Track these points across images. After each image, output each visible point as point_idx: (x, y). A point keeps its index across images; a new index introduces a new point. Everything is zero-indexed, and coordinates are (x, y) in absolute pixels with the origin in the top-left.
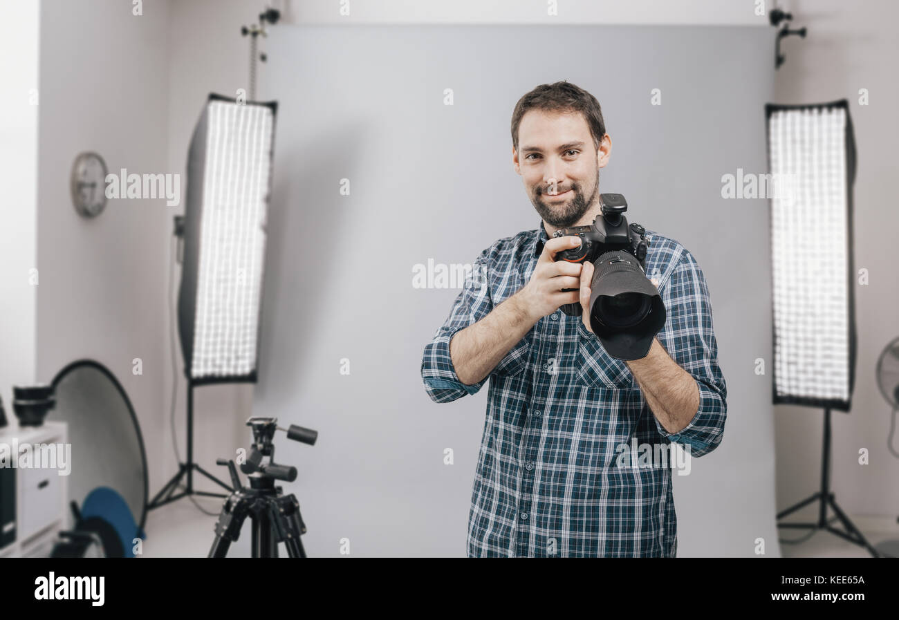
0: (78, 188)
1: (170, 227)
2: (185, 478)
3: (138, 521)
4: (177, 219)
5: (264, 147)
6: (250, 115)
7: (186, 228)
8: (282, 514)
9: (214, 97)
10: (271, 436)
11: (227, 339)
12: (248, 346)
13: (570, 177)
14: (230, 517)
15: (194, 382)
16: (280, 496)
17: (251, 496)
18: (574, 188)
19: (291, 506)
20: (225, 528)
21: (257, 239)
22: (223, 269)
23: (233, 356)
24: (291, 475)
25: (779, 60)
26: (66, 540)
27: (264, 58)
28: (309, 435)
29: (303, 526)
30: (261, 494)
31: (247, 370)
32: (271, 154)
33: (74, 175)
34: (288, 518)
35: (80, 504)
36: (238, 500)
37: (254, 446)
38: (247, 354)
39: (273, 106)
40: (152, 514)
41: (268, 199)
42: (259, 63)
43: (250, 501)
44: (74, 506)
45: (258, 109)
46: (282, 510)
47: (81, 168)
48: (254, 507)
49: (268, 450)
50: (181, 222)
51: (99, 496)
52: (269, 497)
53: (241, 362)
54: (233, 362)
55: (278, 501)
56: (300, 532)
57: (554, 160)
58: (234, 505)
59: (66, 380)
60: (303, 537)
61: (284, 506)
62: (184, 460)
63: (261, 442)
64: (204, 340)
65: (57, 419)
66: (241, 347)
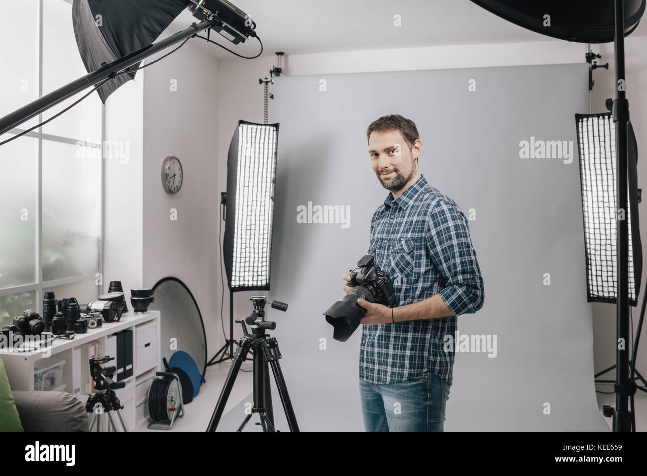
0: (165, 177)
1: (219, 199)
2: (229, 348)
3: (201, 373)
4: (223, 194)
5: (272, 151)
6: (263, 131)
7: (228, 199)
8: (268, 347)
9: (241, 122)
10: (263, 307)
11: (251, 264)
12: (264, 268)
13: (392, 165)
14: (241, 348)
15: (233, 290)
16: (267, 338)
17: (252, 338)
18: (396, 170)
19: (273, 344)
20: (239, 354)
21: (269, 205)
22: (249, 223)
23: (255, 274)
24: (273, 326)
25: (591, 85)
26: (160, 377)
27: (272, 97)
28: (283, 306)
29: (280, 354)
30: (258, 337)
31: (264, 283)
32: (276, 154)
33: (163, 169)
34: (272, 350)
35: (168, 361)
36: (245, 340)
37: (254, 311)
38: (264, 273)
39: (276, 126)
40: (208, 368)
41: (274, 181)
42: (269, 99)
43: (252, 340)
44: (164, 360)
45: (268, 127)
46: (268, 345)
47: (167, 166)
48: (253, 344)
49: (261, 314)
50: (225, 195)
51: (178, 355)
52: (261, 339)
53: (260, 278)
54: (255, 278)
55: (266, 340)
56: (278, 358)
57: (383, 157)
58: (243, 342)
59: (159, 287)
60: (279, 360)
61: (270, 343)
62: (229, 338)
63: (258, 309)
64: (238, 265)
65: (154, 309)
66: (260, 269)
